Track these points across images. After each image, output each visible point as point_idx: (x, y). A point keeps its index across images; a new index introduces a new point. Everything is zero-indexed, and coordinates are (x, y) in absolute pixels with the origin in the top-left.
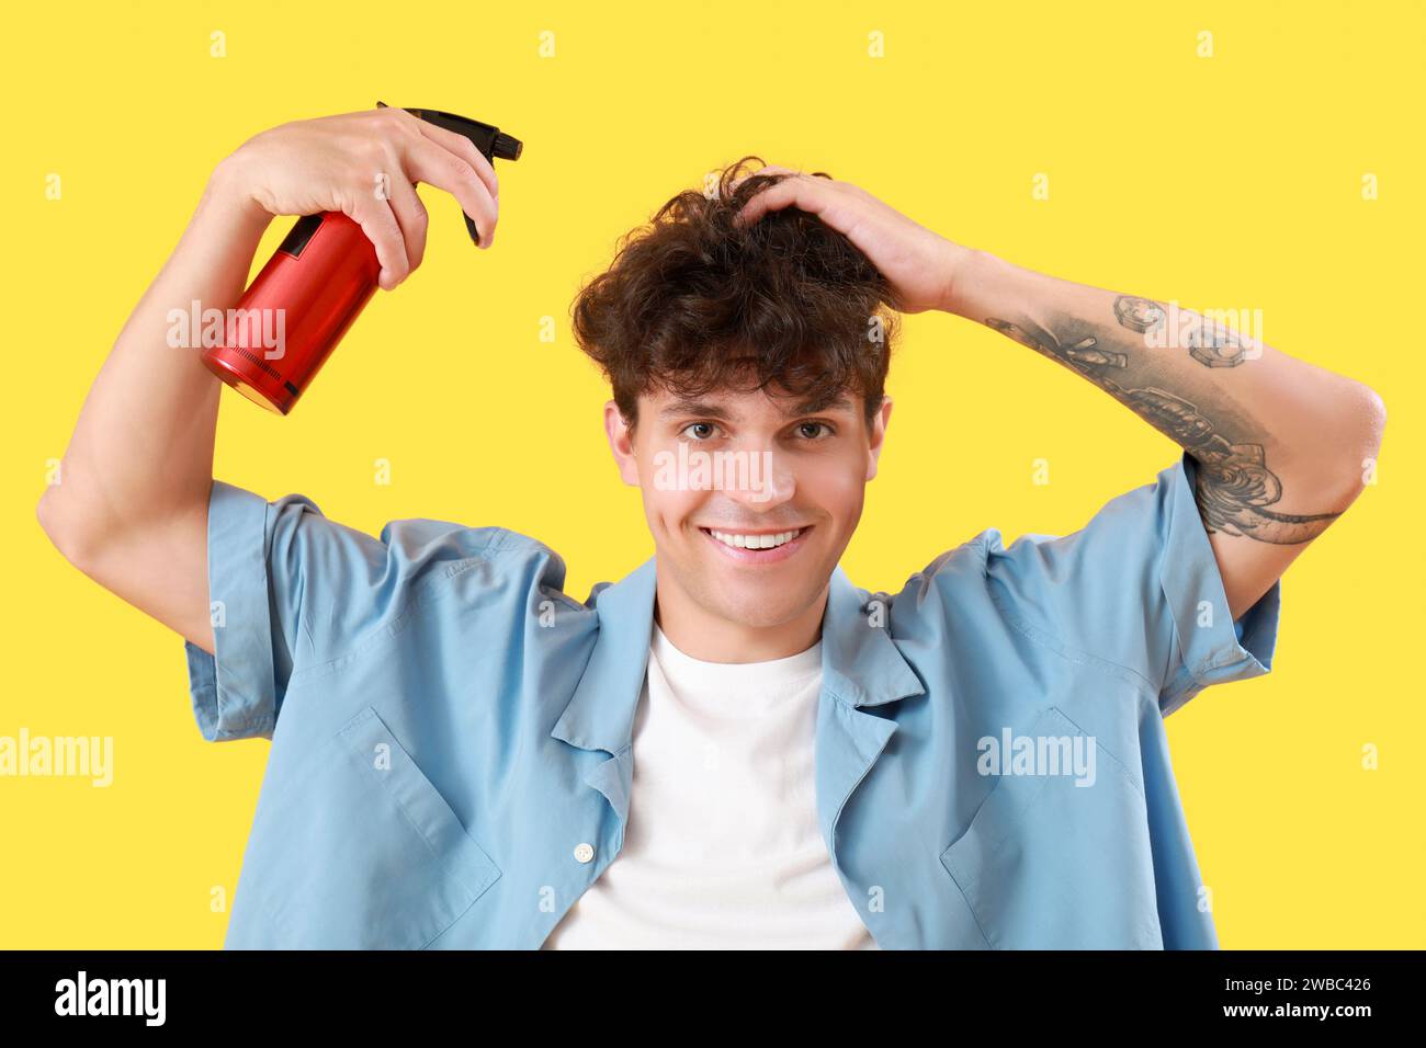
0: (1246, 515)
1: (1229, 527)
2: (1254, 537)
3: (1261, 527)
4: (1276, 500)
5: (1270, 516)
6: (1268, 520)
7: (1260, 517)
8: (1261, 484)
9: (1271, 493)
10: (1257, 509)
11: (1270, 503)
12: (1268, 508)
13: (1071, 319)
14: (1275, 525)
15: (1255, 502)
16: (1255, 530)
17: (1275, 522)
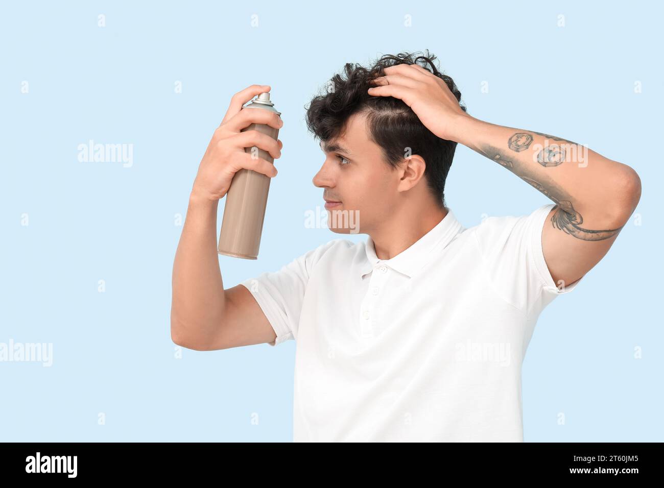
0: (570, 226)
1: (565, 229)
2: (574, 236)
3: (576, 233)
4: (581, 223)
5: (580, 229)
6: (579, 231)
7: (576, 229)
8: (575, 216)
9: (579, 220)
10: (574, 225)
11: (579, 224)
12: (578, 226)
13: (490, 146)
14: (582, 234)
15: (573, 222)
16: (574, 233)
17: (582, 232)
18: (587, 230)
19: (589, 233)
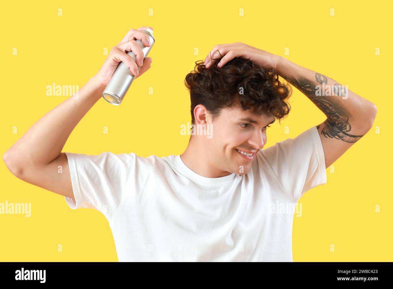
0: (341, 134)
1: (336, 137)
2: (343, 140)
3: (345, 137)
7: (345, 135)
8: (346, 126)
9: (348, 129)
10: (344, 133)
11: (348, 131)
12: (347, 133)
13: (305, 79)
14: (348, 137)
15: (344, 131)
16: (343, 138)
17: (348, 136)
18: (352, 135)
19: (352, 137)
